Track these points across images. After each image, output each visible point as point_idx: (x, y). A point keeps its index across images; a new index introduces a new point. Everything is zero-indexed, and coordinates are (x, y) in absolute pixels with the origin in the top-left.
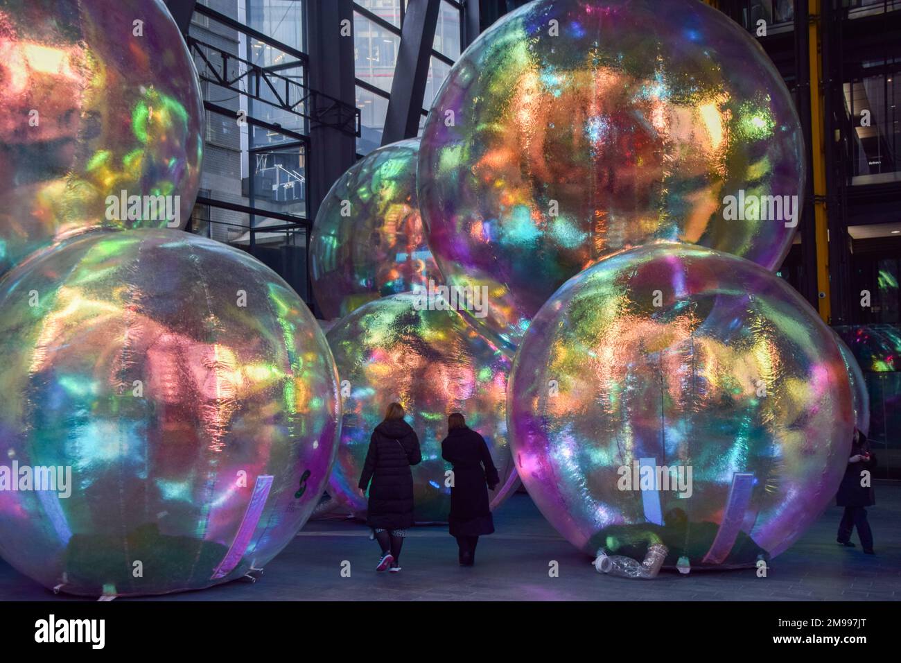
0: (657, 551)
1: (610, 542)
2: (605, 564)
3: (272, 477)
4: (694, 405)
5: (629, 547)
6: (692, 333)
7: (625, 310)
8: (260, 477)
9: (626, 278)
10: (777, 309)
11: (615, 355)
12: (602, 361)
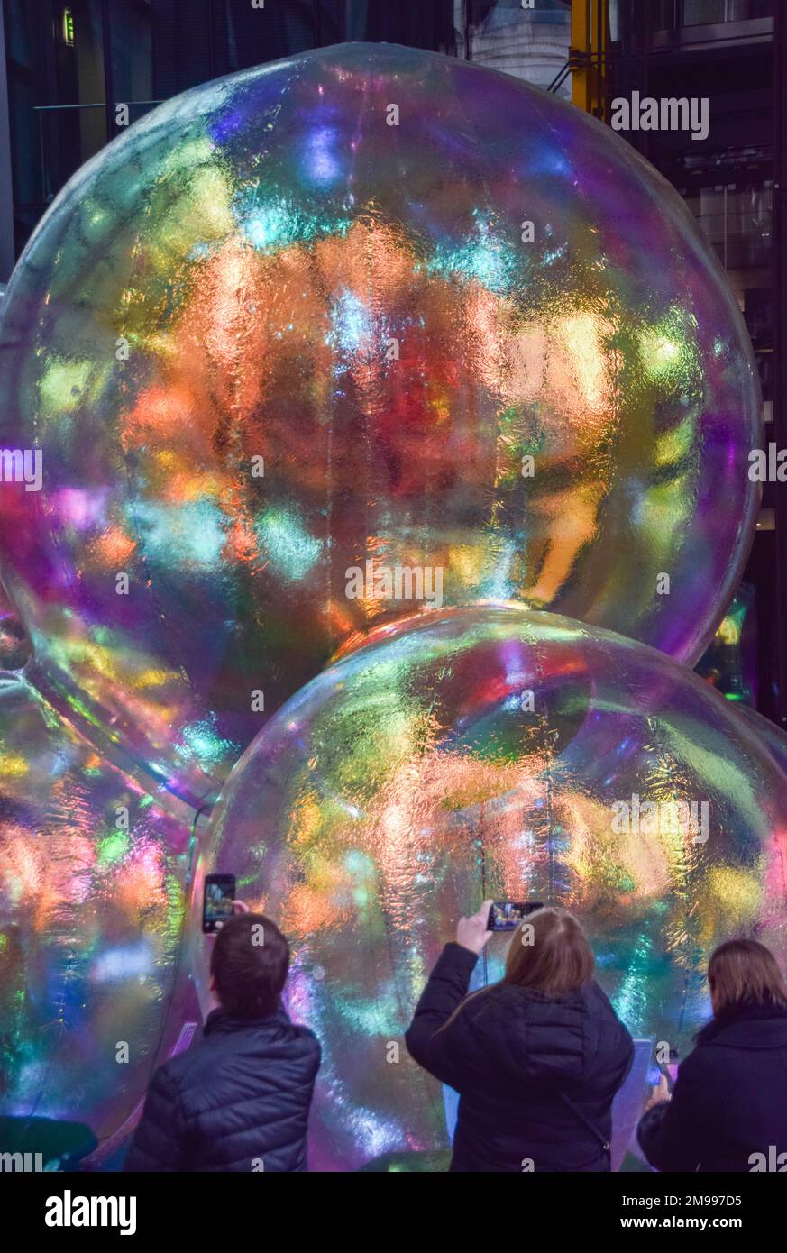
6: (550, 786)
7: (431, 741)
9: (431, 681)
11: (415, 825)
12: (389, 835)
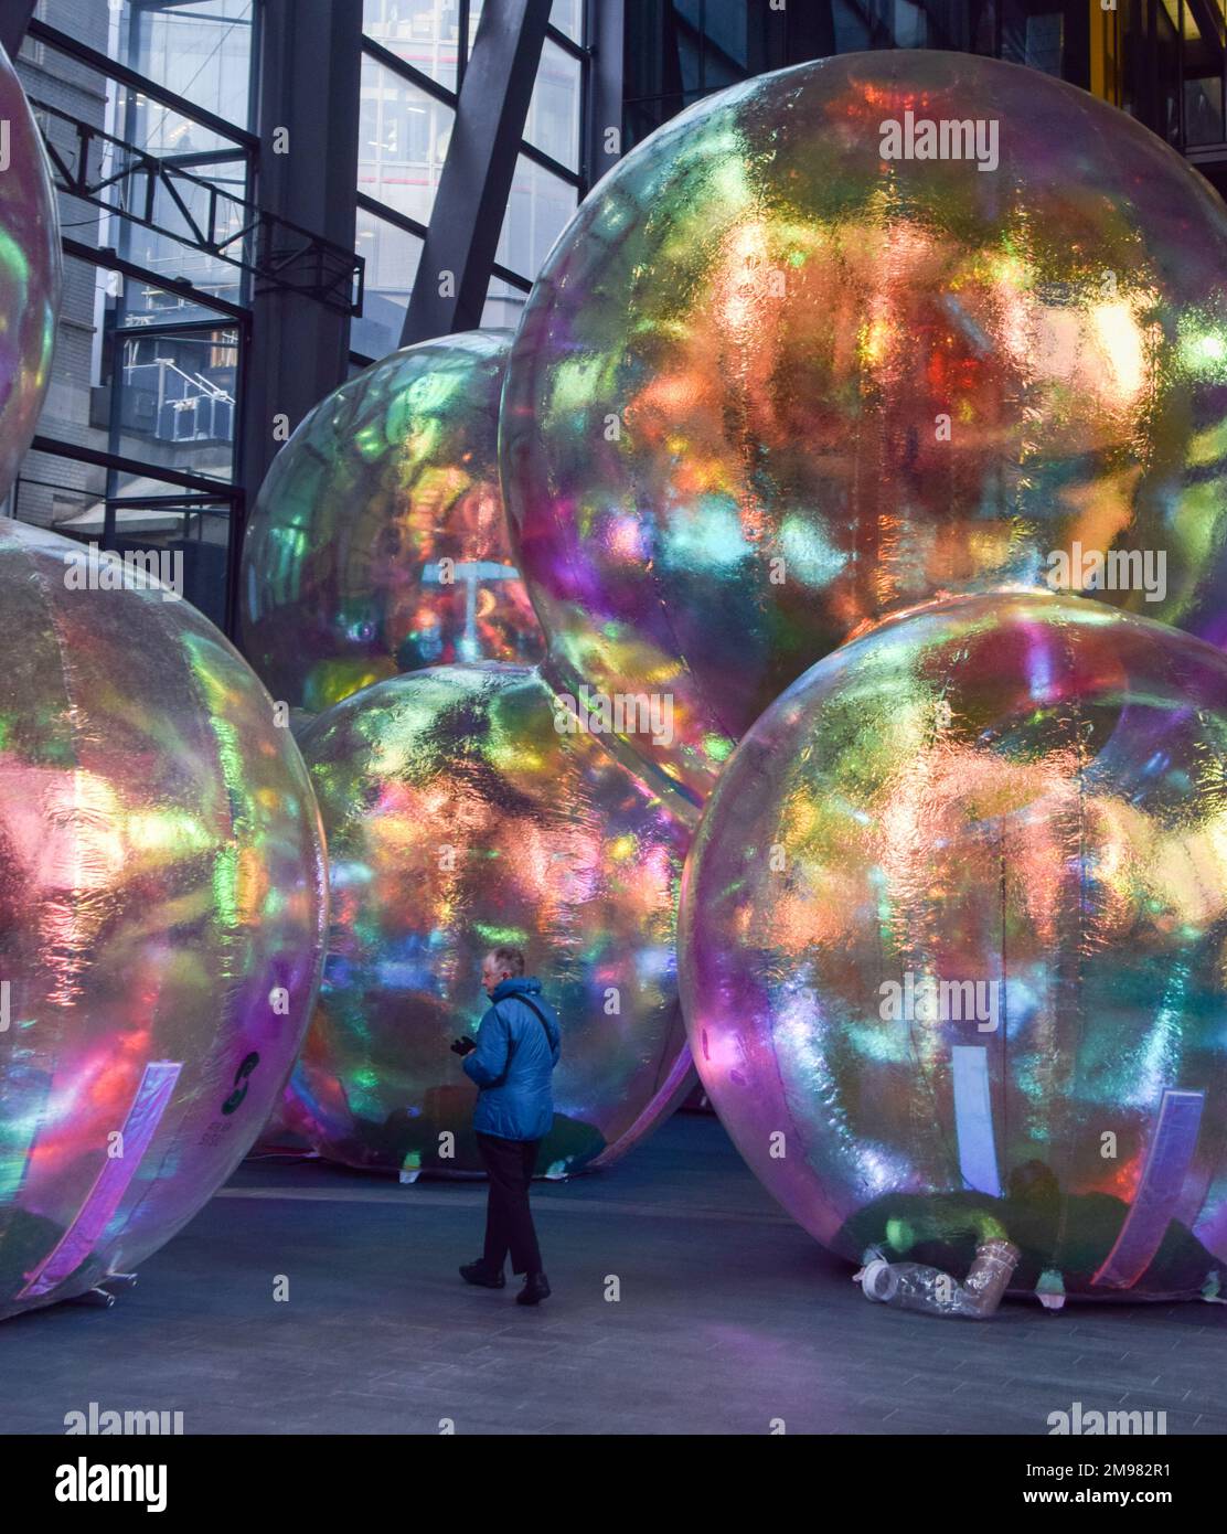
0: (995, 1257)
1: (894, 1231)
2: (883, 1282)
3: (178, 1065)
4: (1084, 941)
5: (936, 1244)
6: (1082, 786)
7: (943, 731)
8: (152, 1065)
9: (945, 664)
11: (920, 827)
12: (892, 839)
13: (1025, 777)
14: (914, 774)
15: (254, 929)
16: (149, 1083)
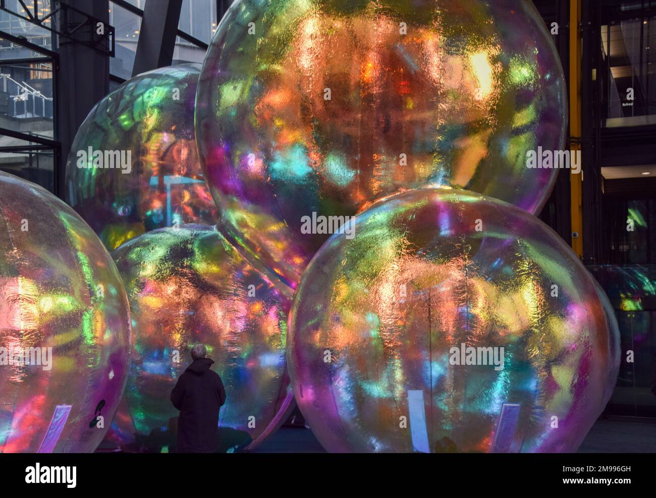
3: (70, 406)
6: (466, 273)
7: (405, 251)
8: (59, 407)
9: (405, 220)
10: (543, 253)
11: (396, 293)
12: (383, 298)
13: (441, 270)
14: (393, 270)
15: (101, 345)
16: (57, 415)
